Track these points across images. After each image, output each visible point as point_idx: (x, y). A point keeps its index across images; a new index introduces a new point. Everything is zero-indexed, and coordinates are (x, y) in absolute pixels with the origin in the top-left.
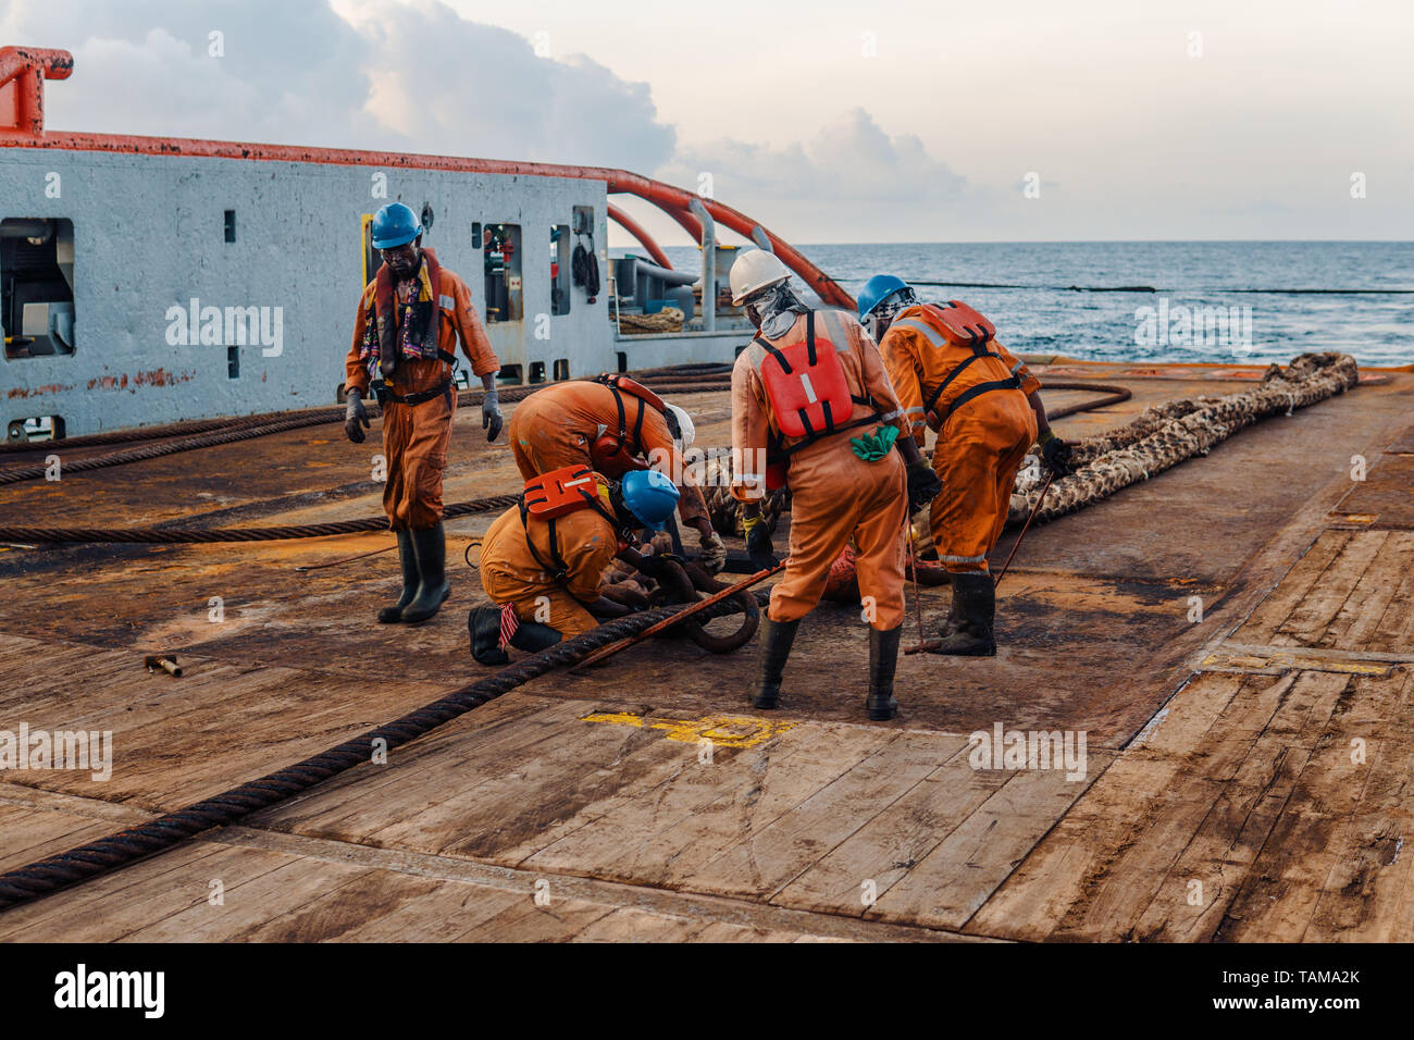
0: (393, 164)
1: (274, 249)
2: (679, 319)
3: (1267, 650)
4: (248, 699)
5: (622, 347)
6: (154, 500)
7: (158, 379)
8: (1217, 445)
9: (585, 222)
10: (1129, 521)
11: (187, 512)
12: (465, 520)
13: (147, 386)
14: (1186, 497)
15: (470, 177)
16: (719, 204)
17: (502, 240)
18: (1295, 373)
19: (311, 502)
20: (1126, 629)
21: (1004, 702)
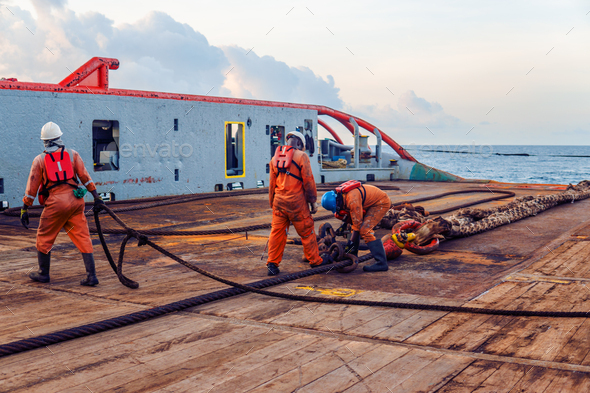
0: (237, 103)
1: (192, 133)
2: (345, 163)
3: (530, 276)
4: (186, 280)
5: (323, 174)
6: (149, 221)
7: (149, 180)
8: (540, 212)
9: (309, 126)
10: (498, 237)
11: (161, 226)
12: (260, 231)
13: (145, 182)
14: (522, 230)
15: (266, 108)
16: (361, 120)
17: (278, 132)
18: (579, 187)
19: (205, 224)
20: (485, 269)
21: (436, 288)
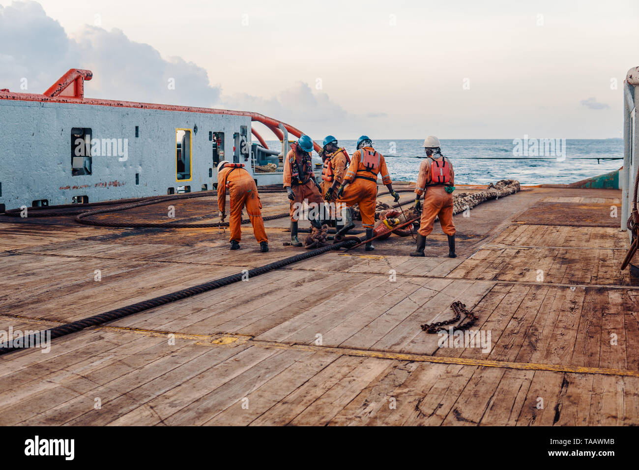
0: (186, 111)
1: (149, 140)
2: (275, 167)
3: (497, 246)
5: (256, 177)
7: (115, 184)
8: (475, 206)
9: (244, 131)
11: (166, 221)
13: (112, 186)
15: (208, 115)
16: (289, 125)
17: (217, 138)
18: (498, 186)
19: (200, 220)
